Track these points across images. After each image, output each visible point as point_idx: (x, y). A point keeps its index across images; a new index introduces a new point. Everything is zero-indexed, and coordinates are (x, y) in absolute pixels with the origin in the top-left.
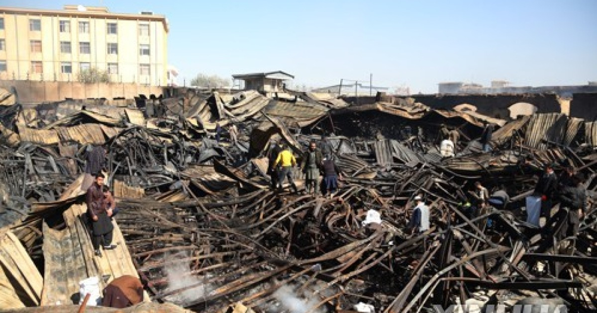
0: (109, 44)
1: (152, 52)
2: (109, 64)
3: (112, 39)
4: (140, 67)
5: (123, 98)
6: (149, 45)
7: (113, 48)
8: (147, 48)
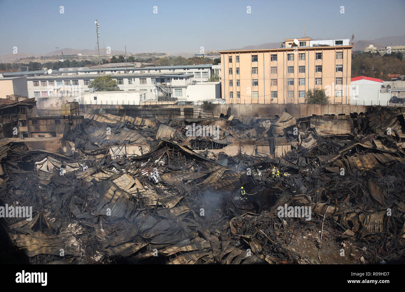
0: (316, 66)
1: (344, 69)
2: (316, 79)
3: (319, 62)
4: (336, 80)
5: (344, 115)
6: (342, 65)
7: (319, 69)
8: (341, 67)
